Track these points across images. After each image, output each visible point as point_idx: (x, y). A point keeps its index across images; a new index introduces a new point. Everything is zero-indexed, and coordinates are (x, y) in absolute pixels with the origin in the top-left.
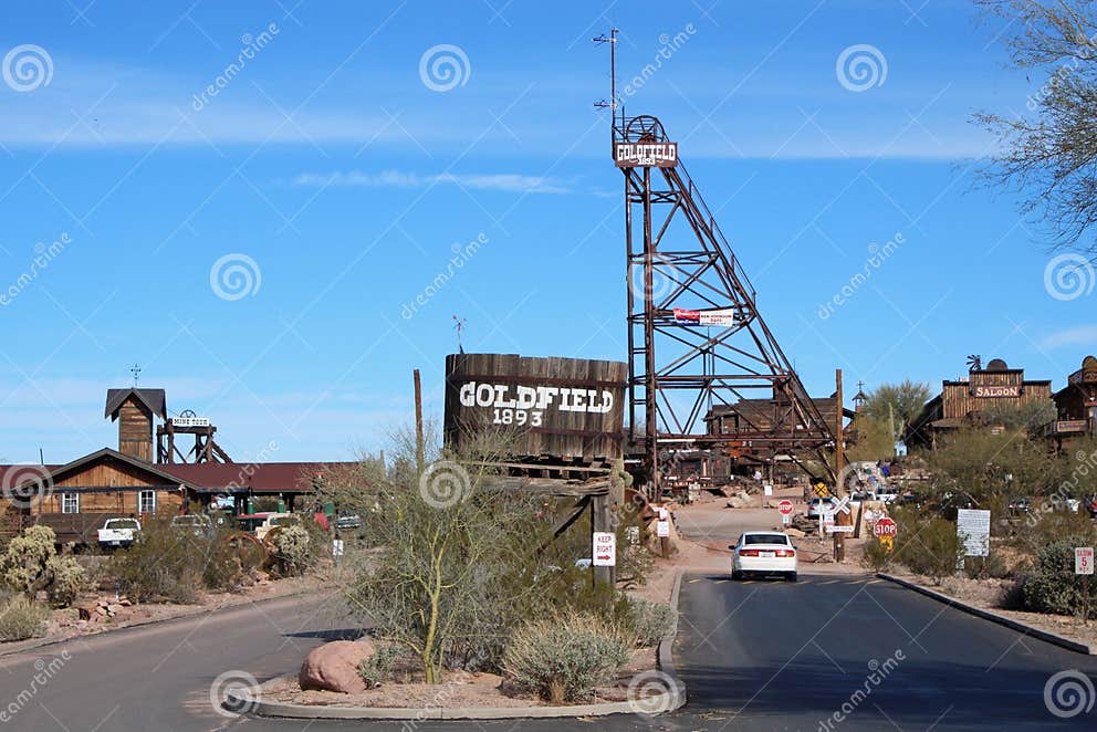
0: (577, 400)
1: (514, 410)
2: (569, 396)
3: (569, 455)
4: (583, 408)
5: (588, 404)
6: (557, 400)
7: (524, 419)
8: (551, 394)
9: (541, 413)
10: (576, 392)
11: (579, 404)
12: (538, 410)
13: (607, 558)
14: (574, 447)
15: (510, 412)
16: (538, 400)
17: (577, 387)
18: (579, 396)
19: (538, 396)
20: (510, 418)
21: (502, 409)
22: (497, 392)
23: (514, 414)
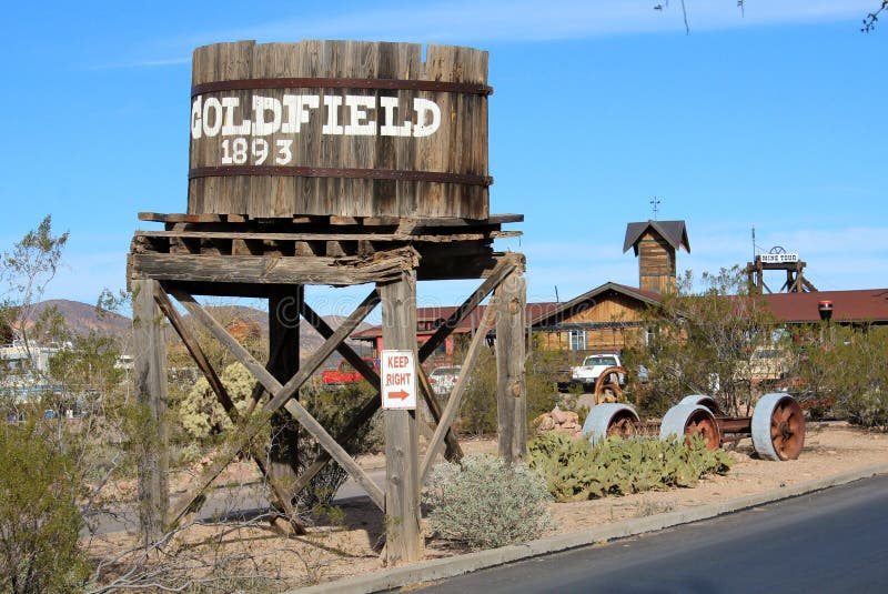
0: (356, 115)
1: (249, 138)
2: (340, 109)
3: (344, 212)
4: (370, 129)
5: (381, 122)
6: (319, 116)
7: (264, 154)
8: (306, 107)
9: (290, 142)
10: (353, 101)
11: (361, 122)
12: (285, 136)
13: (403, 395)
14: (355, 199)
15: (243, 142)
16: (285, 119)
17: (356, 91)
18: (361, 108)
19: (285, 110)
20: (243, 153)
21: (231, 139)
22: (225, 110)
23: (249, 146)
